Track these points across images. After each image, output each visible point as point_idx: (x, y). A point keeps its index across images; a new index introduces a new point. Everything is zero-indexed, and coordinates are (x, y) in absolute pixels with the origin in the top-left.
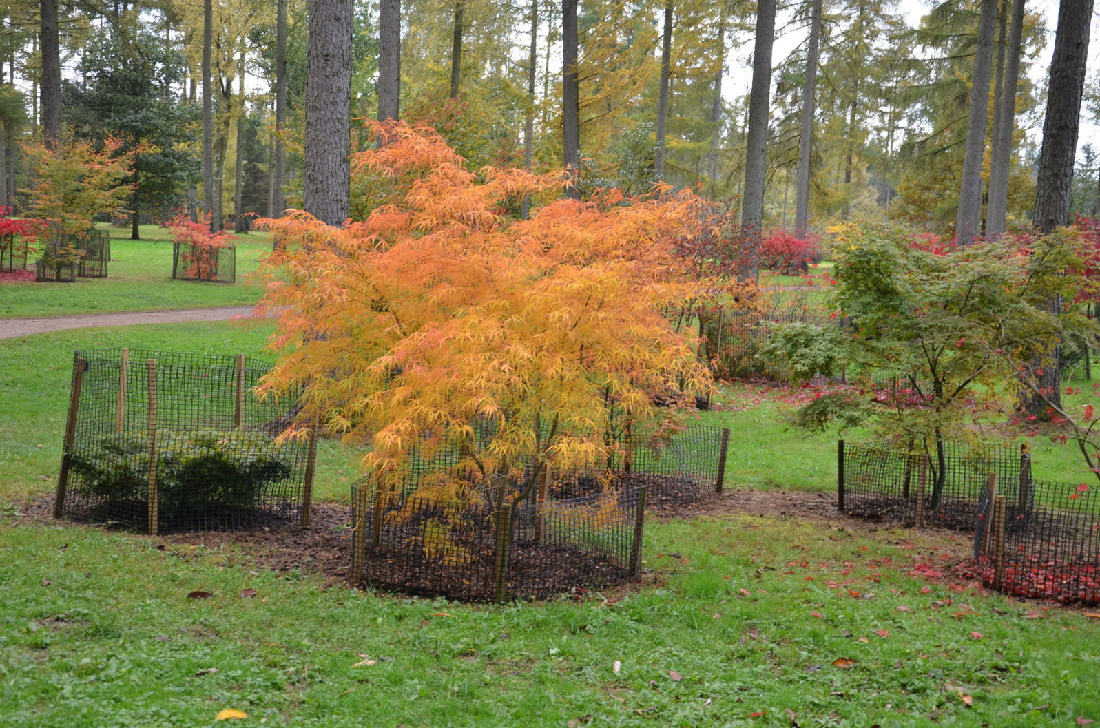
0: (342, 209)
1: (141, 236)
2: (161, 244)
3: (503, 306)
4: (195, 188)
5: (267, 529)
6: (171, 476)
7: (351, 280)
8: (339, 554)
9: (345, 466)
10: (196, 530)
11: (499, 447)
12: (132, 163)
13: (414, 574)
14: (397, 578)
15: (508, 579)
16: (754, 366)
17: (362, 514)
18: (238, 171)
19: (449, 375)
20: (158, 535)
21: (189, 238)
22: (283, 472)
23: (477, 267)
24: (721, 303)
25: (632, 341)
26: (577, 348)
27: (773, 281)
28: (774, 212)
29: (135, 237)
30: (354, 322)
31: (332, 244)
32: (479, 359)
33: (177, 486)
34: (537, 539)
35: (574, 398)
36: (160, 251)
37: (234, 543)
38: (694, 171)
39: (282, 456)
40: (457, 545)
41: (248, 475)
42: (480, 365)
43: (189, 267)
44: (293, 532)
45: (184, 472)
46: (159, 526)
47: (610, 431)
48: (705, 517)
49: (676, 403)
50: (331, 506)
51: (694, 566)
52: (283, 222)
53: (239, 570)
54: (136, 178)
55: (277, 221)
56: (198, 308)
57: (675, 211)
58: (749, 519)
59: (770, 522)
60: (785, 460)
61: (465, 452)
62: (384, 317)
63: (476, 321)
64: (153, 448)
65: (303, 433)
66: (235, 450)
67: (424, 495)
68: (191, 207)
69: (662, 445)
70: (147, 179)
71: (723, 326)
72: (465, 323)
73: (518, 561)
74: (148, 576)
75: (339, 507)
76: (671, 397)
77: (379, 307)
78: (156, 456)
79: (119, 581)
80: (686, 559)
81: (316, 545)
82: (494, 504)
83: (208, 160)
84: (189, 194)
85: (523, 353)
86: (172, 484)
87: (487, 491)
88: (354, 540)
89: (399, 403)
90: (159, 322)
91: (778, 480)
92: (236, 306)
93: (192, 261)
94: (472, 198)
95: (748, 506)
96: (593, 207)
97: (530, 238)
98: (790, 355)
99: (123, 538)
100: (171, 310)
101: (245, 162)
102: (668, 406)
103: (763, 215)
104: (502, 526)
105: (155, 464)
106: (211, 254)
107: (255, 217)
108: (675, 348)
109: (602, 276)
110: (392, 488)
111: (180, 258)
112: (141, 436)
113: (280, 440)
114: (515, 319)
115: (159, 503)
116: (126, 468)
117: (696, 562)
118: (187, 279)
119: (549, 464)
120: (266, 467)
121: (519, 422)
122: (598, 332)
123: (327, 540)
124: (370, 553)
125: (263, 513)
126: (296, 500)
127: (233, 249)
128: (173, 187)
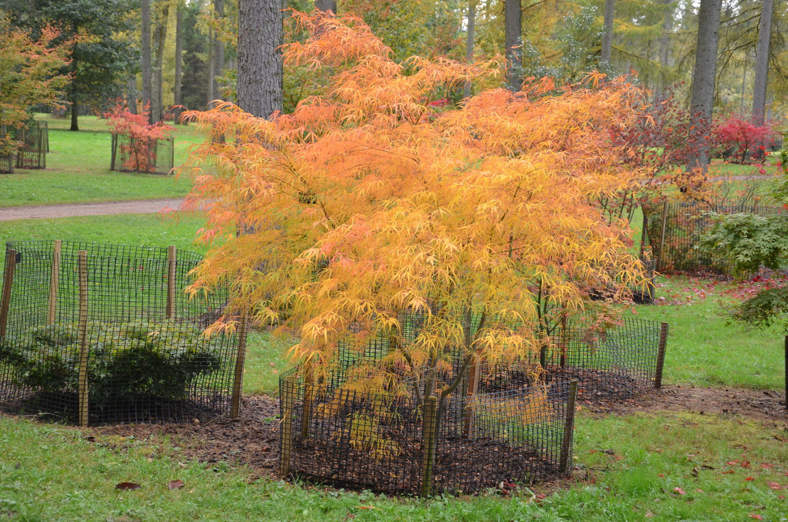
0: (275, 100)
1: (80, 127)
2: (99, 136)
3: (431, 198)
4: (134, 79)
5: (197, 421)
6: (102, 367)
7: (279, 173)
8: (267, 446)
9: (277, 359)
10: (127, 422)
11: (428, 340)
12: (69, 53)
13: (341, 466)
14: (325, 470)
15: (435, 473)
16: (700, 259)
17: (290, 405)
18: (177, 62)
19: (376, 267)
20: (89, 426)
21: (127, 129)
22: (213, 364)
23: (405, 159)
24: (664, 193)
25: (561, 233)
26: (505, 240)
27: (721, 170)
28: (731, 98)
29: (74, 128)
30: (281, 215)
31: (260, 137)
32: (405, 252)
33: (107, 377)
34: (467, 432)
35: (503, 291)
36: (99, 143)
37: (164, 435)
38: (645, 57)
39: (212, 348)
40: (384, 437)
41: (179, 367)
42: (406, 258)
43: (128, 159)
44: (223, 424)
45: (115, 363)
46: (90, 417)
47: (544, 325)
48: (642, 414)
49: (612, 296)
50: (262, 398)
51: (627, 463)
52: (212, 114)
53: (168, 462)
54: (75, 67)
55: (205, 114)
56: (136, 200)
57: (607, 100)
58: (688, 416)
59: (710, 420)
60: (730, 356)
61: (393, 344)
62: (312, 210)
63: (403, 213)
64: (84, 339)
65: (231, 326)
66: (165, 342)
67: (352, 387)
68: (131, 97)
69: (597, 339)
70: (87, 69)
71: (668, 218)
72: (391, 215)
73: (447, 455)
74: (77, 467)
75: (269, 399)
76: (606, 290)
77: (306, 199)
78: (87, 347)
79: (48, 472)
80: (620, 456)
81: (245, 437)
82: (423, 397)
83: (147, 49)
84: (129, 84)
85: (449, 245)
86: (102, 376)
87: (415, 384)
88: (281, 433)
89: (325, 296)
90: (96, 214)
91: (722, 377)
92: (173, 198)
93: (130, 153)
94: (398, 89)
95: (687, 403)
96: (522, 97)
97: (459, 128)
98: (732, 246)
99: (55, 429)
100: (109, 202)
101: (184, 52)
102: (603, 299)
103: (716, 101)
104: (428, 419)
105: (86, 355)
106: (149, 145)
107: (183, 110)
108: (606, 239)
109: (530, 167)
110: (321, 380)
111: (118, 150)
112: (72, 328)
113: (208, 332)
114: (442, 211)
115: (90, 395)
116: (57, 359)
117: (629, 459)
118: (125, 171)
119: (478, 358)
120: (196, 359)
121: (447, 314)
122: (526, 224)
123: (256, 432)
124: (298, 445)
125: (193, 405)
126: (226, 392)
127: (171, 140)
128: (112, 78)
